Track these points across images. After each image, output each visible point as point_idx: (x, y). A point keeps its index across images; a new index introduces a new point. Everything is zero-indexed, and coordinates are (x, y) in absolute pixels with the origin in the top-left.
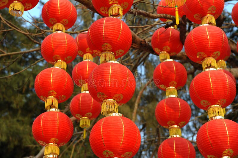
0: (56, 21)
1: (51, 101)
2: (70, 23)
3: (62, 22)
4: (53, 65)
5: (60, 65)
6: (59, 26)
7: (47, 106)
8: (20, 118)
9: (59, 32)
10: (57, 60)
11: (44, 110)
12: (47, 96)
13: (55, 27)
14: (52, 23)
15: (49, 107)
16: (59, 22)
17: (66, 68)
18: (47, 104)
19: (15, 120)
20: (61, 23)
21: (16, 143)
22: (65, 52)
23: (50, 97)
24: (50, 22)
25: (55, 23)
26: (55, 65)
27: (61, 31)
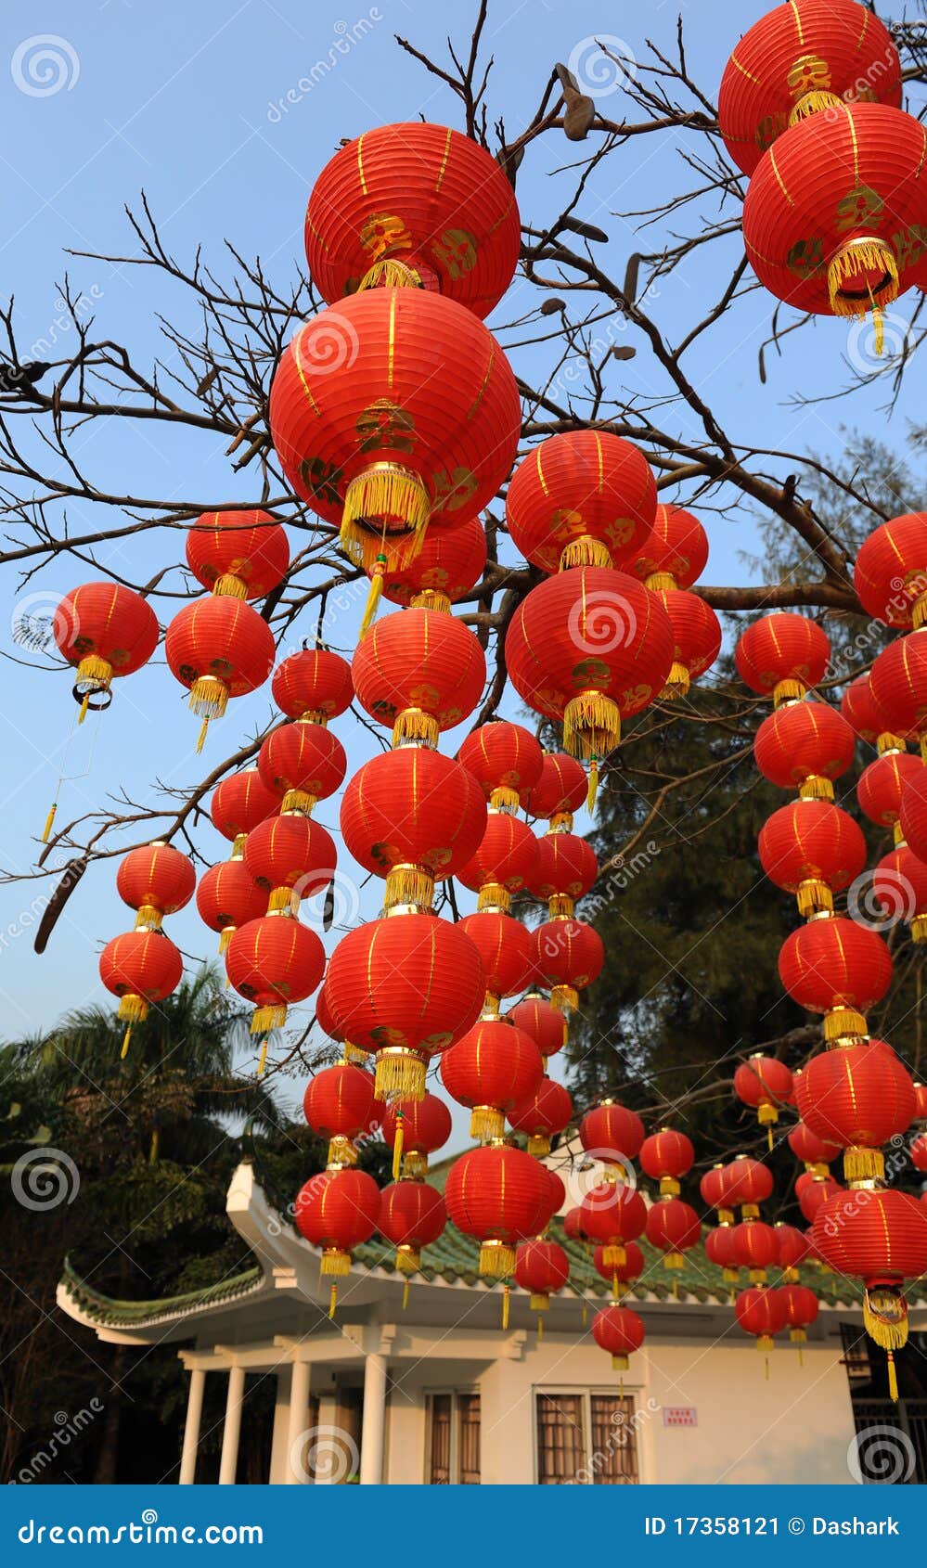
0: (777, 677)
1: (811, 891)
2: (814, 672)
3: (791, 674)
4: (797, 795)
5: (814, 790)
6: (788, 686)
7: (804, 906)
8: (752, 921)
9: (791, 703)
10: (803, 780)
11: (800, 920)
12: (798, 879)
13: (778, 692)
14: (769, 684)
15: (811, 911)
16: (784, 677)
17: (830, 793)
18: (804, 902)
19: (741, 926)
20: (792, 678)
21: (759, 986)
22: (820, 754)
23: (808, 882)
24: (763, 682)
25: (775, 684)
26: (802, 791)
27: (794, 698)
